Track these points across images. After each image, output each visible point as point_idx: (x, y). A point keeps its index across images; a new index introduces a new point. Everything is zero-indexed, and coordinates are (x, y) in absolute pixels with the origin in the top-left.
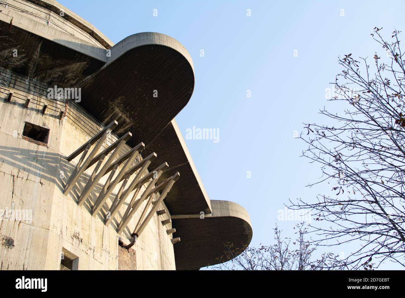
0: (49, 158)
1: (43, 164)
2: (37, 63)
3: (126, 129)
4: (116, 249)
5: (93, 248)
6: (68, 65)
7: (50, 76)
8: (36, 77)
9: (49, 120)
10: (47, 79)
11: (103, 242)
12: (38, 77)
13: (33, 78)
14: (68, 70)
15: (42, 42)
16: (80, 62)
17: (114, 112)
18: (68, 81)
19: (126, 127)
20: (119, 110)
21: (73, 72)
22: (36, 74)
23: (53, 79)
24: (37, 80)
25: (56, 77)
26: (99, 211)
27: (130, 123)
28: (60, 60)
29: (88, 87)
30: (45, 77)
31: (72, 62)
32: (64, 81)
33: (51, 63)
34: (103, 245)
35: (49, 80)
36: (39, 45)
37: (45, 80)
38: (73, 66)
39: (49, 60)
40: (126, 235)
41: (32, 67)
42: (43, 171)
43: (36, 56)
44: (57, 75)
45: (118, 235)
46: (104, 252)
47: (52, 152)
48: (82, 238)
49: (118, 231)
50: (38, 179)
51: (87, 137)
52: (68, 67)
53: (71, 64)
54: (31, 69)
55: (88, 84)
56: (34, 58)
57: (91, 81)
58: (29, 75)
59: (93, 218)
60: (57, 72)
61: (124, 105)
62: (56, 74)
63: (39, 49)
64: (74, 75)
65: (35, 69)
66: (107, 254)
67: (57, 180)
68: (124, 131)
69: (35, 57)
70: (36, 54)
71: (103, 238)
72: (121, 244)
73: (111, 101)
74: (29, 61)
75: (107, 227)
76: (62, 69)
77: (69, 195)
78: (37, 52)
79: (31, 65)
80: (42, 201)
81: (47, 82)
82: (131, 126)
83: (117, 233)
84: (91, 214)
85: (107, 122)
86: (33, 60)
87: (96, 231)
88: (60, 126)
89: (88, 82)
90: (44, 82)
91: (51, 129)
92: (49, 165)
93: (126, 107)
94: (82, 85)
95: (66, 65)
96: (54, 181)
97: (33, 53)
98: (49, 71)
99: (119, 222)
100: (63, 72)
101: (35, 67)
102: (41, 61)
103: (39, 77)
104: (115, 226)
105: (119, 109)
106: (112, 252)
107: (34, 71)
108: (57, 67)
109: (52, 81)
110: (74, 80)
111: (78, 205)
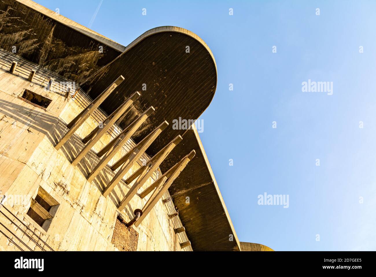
0: (45, 117)
1: (36, 119)
2: (49, 50)
3: (143, 131)
4: (113, 220)
5: (81, 205)
6: (82, 53)
7: (62, 66)
8: (47, 65)
9: (53, 95)
10: (59, 69)
11: (96, 206)
12: (49, 66)
13: (44, 67)
14: (82, 59)
15: (55, 26)
16: (95, 50)
17: (129, 110)
18: (81, 72)
20: (136, 108)
21: (87, 62)
22: (48, 62)
23: (65, 69)
24: (48, 68)
25: (69, 66)
28: (74, 48)
29: (102, 77)
30: (57, 65)
31: (86, 50)
32: (77, 71)
33: (64, 50)
34: (95, 209)
35: (61, 70)
36: (52, 29)
37: (56, 69)
38: (87, 54)
39: (62, 47)
40: (128, 214)
41: (43, 54)
42: (35, 123)
43: (48, 41)
44: (70, 65)
45: (118, 210)
46: (95, 216)
47: (51, 115)
48: (69, 190)
49: (118, 207)
50: (26, 127)
52: (82, 56)
53: (85, 53)
54: (42, 56)
55: (102, 74)
56: (46, 44)
57: (105, 71)
58: (40, 63)
59: (88, 183)
60: (70, 60)
61: (140, 102)
62: (68, 63)
63: (51, 34)
64: (88, 65)
65: (47, 56)
66: (99, 220)
67: (48, 133)
68: (140, 133)
69: (47, 42)
70: (48, 39)
71: (97, 204)
72: (119, 218)
73: (127, 96)
74: (41, 46)
75: (104, 198)
76: (75, 57)
77: (60, 150)
78: (50, 37)
79: (43, 51)
80: (25, 142)
81: (58, 72)
84: (86, 179)
85: (122, 121)
86: (45, 46)
87: (89, 194)
88: (65, 101)
89: (102, 72)
90: (55, 72)
91: (53, 101)
92: (43, 121)
93: (142, 105)
94: (96, 76)
95: (80, 53)
96: (45, 133)
97: (45, 38)
98: (62, 60)
99: (121, 200)
100: (76, 61)
101: (47, 54)
102: (54, 47)
103: (51, 66)
104: (116, 202)
105: (135, 106)
106: (107, 220)
107: (46, 58)
108: (70, 55)
109: (65, 71)
110: (87, 71)
111: (71, 164)
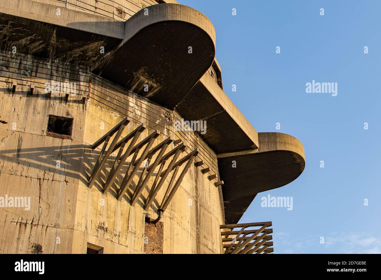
0: (73, 151)
1: (67, 159)
2: (56, 47)
3: (155, 92)
4: (143, 227)
5: (118, 234)
6: (86, 45)
7: (71, 56)
8: (57, 58)
9: (72, 107)
10: (68, 59)
11: (128, 224)
12: (59, 59)
13: (55, 60)
14: (88, 49)
15: (56, 29)
16: (97, 41)
17: (140, 81)
18: (90, 59)
19: (155, 91)
20: (145, 78)
21: (93, 51)
22: (57, 56)
23: (74, 59)
24: (59, 60)
25: (77, 56)
26: (126, 193)
27: (158, 87)
28: (78, 42)
29: (109, 63)
30: (66, 57)
31: (89, 42)
32: (85, 59)
33: (69, 46)
34: (128, 227)
35: (71, 59)
36: (54, 31)
37: (66, 60)
38: (92, 45)
39: (67, 43)
40: (153, 209)
41: (51, 51)
42: (68, 167)
43: (53, 40)
44: (78, 55)
45: (145, 212)
46: (129, 235)
47: (77, 144)
48: (107, 227)
49: (144, 207)
50: (63, 177)
51: (113, 114)
52: (87, 47)
53: (89, 44)
54: (51, 52)
55: (109, 60)
56: (52, 43)
57: (111, 58)
58: (51, 57)
59: (119, 202)
60: (77, 52)
61: (148, 73)
62: (76, 54)
63: (55, 35)
64: (94, 53)
65: (55, 52)
66: (133, 235)
67: (81, 175)
68: (153, 94)
69: (53, 42)
70: (52, 39)
71: (128, 220)
72: (147, 220)
73: (135, 72)
74: (47, 45)
75: (133, 207)
76: (81, 49)
77: (94, 187)
78: (54, 38)
79: (50, 49)
80: (67, 201)
81: (69, 62)
82: (159, 89)
83: (144, 210)
84: (117, 199)
85: (135, 89)
86: (51, 45)
87: (121, 215)
88: (83, 112)
89: (108, 59)
90: (66, 62)
91: (74, 118)
92: (73, 159)
93: (150, 75)
94: (103, 63)
95: (84, 45)
96: (78, 177)
97: (50, 39)
98: (70, 52)
99: (146, 198)
100: (83, 51)
101: (55, 50)
102: (59, 44)
103: (61, 58)
104: (142, 204)
105: (144, 77)
106: (138, 232)
107: (55, 53)
108: (76, 48)
109: (74, 60)
110: (95, 57)
111: (103, 194)
